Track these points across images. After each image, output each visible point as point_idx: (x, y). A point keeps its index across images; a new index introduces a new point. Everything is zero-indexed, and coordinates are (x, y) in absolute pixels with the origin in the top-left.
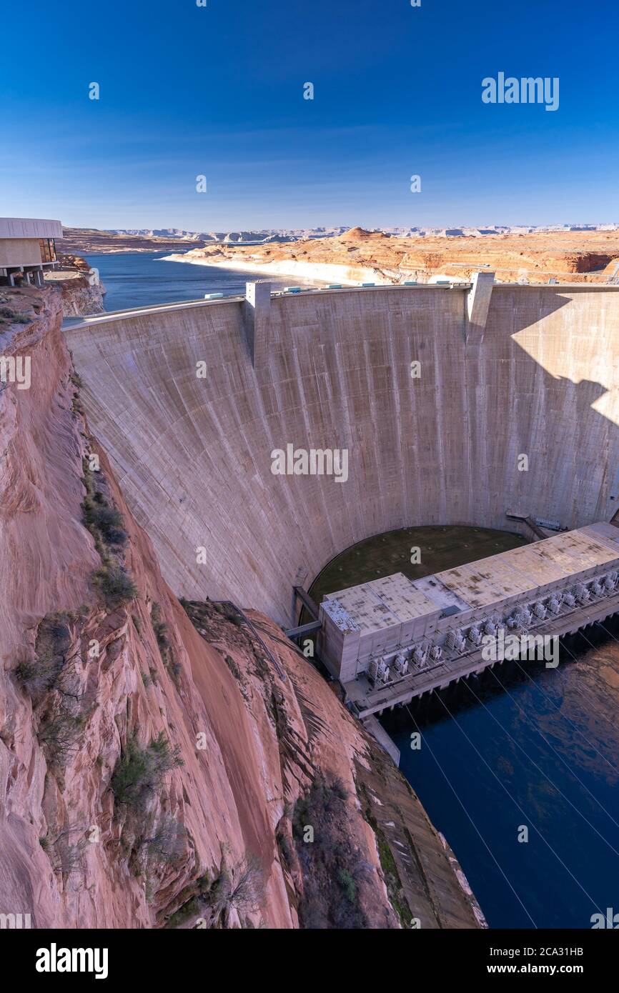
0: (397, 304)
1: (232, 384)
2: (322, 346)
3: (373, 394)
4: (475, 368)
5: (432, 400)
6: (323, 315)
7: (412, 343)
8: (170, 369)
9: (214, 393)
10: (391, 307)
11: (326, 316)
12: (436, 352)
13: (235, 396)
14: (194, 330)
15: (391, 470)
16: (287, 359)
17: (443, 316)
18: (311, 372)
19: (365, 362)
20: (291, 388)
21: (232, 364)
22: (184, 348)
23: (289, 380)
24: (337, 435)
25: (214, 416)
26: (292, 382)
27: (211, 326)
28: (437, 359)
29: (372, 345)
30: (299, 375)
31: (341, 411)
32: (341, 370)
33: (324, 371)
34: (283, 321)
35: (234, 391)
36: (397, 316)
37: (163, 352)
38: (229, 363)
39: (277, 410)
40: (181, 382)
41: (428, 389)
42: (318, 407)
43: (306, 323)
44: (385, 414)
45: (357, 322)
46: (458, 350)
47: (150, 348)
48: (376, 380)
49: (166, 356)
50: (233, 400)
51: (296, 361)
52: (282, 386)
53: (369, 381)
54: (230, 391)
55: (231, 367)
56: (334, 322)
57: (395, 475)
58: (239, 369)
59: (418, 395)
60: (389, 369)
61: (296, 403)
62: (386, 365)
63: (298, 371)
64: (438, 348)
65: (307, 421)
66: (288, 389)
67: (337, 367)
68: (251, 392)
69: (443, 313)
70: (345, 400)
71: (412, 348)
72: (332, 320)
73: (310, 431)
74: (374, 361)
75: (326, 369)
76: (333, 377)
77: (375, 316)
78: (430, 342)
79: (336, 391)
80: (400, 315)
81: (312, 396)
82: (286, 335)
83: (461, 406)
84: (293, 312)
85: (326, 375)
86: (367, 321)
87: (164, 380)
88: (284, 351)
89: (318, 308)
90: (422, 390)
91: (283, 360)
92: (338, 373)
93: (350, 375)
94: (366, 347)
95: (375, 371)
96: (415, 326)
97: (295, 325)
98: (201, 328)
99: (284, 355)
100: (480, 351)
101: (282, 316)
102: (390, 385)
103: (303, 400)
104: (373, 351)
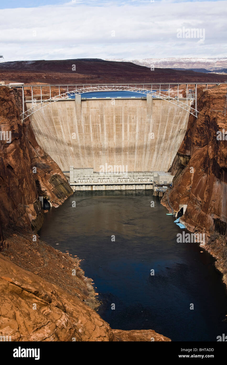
0: (126, 104)
1: (69, 123)
2: (100, 116)
3: (115, 133)
4: (149, 127)
5: (135, 137)
6: (101, 106)
7: (130, 117)
8: (52, 115)
9: (63, 123)
10: (124, 105)
11: (102, 106)
12: (137, 121)
13: (70, 126)
14: (60, 106)
15: (119, 159)
16: (88, 118)
17: (141, 108)
18: (95, 123)
19: (113, 122)
20: (88, 127)
21: (70, 117)
22: (57, 110)
23: (87, 124)
24: (102, 144)
25: (62, 129)
26: (88, 125)
27: (65, 106)
28: (137, 123)
29: (117, 117)
30: (91, 124)
31: (104, 137)
32: (105, 123)
33: (99, 123)
34: (88, 107)
35: (69, 124)
36: (126, 108)
37: (51, 110)
38: (69, 117)
39: (82, 133)
40: (54, 119)
41: (134, 133)
42: (96, 134)
43: (95, 108)
44: (119, 140)
45: (112, 109)
46: (144, 120)
47: (48, 109)
48: (117, 129)
49: (52, 112)
50: (69, 127)
51: (91, 119)
52: (85, 126)
53: (114, 128)
54: (68, 124)
55: (69, 118)
56: (105, 108)
57: (120, 161)
58: (72, 119)
59: (130, 135)
60: (121, 125)
61: (89, 132)
62: (120, 124)
63: (91, 122)
64: (138, 119)
65: (92, 138)
66: (87, 127)
67: (103, 122)
68: (75, 126)
69: (141, 107)
70: (105, 133)
71: (130, 119)
72: (104, 108)
73: (92, 141)
74: (117, 122)
75: (100, 123)
76: (102, 126)
77: (119, 107)
78: (136, 117)
79: (103, 130)
80: (127, 108)
81: (94, 131)
82: (88, 111)
83: (144, 140)
84: (91, 104)
85: (100, 125)
86: (115, 109)
87: (50, 117)
88: (87, 116)
89: (100, 104)
90: (132, 133)
91: (86, 118)
92: (104, 125)
93: (108, 126)
94: (114, 117)
95: (117, 125)
96: (131, 111)
97: (92, 108)
98: (62, 106)
99: (87, 117)
100: (151, 121)
101: (88, 105)
102: (121, 131)
103: (91, 131)
104: (117, 119)
